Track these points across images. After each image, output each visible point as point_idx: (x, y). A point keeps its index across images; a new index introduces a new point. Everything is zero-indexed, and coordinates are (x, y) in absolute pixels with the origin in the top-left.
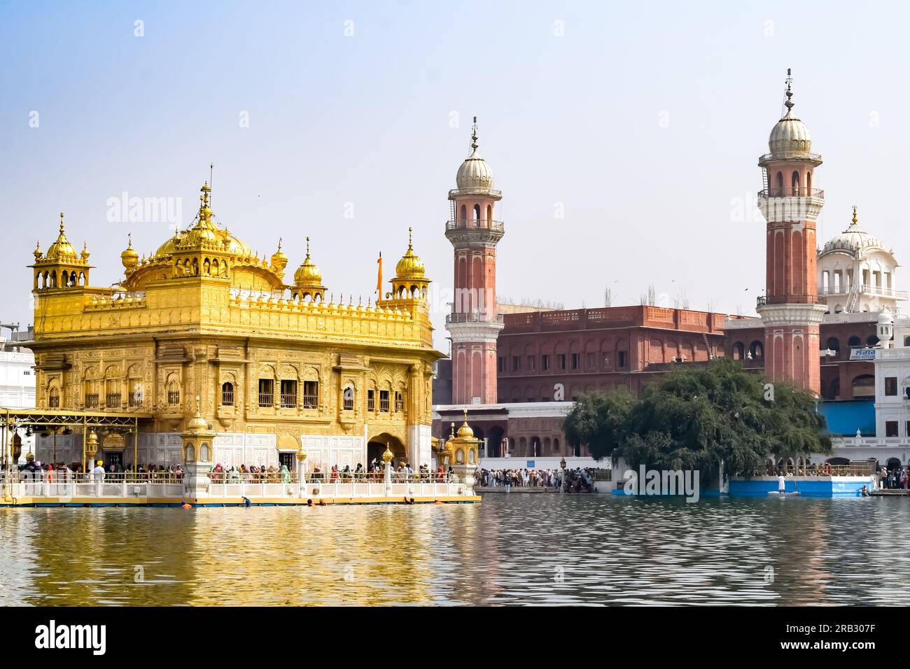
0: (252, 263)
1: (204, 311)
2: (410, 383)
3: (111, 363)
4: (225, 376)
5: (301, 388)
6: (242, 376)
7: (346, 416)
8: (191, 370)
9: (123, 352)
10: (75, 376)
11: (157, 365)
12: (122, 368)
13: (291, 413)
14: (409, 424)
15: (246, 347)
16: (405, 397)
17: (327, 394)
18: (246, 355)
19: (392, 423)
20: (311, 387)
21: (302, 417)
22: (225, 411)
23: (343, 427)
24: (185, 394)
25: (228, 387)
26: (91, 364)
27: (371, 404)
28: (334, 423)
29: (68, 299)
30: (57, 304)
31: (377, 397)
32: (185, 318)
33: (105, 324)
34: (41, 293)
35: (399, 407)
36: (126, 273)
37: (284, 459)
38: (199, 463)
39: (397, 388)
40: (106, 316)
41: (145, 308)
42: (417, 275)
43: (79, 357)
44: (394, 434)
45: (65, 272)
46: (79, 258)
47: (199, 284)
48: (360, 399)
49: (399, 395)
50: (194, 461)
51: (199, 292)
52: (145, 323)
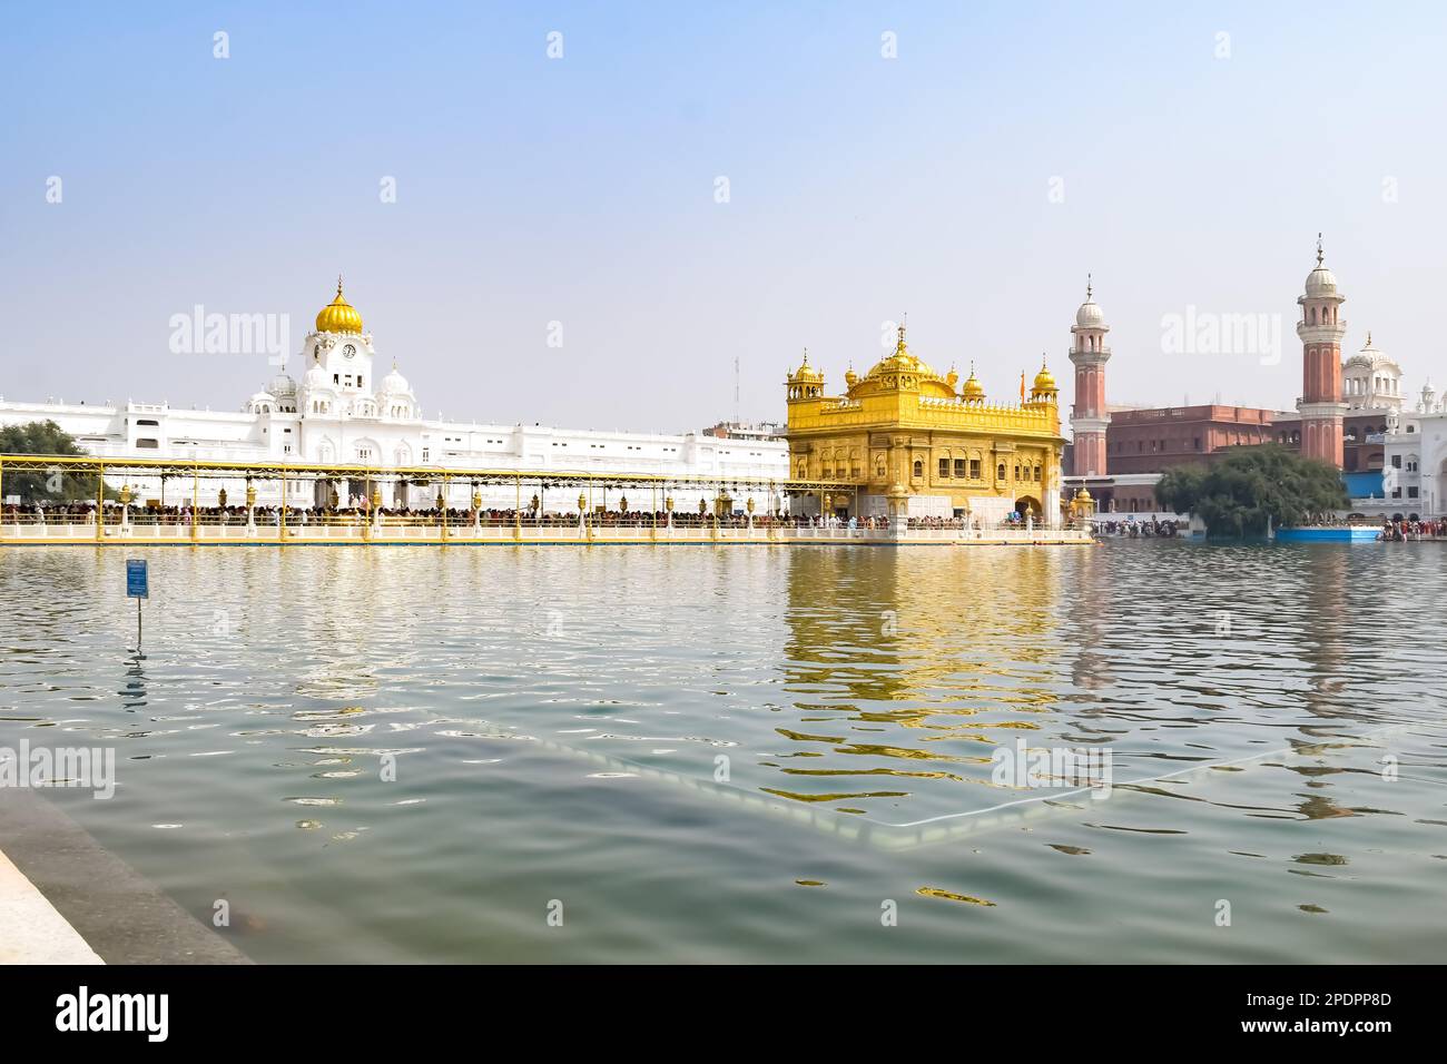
0: (934, 379)
1: (901, 413)
2: (1045, 460)
3: (839, 449)
4: (916, 457)
5: (968, 465)
6: (928, 456)
7: (1000, 483)
8: (893, 452)
9: (847, 441)
10: (816, 457)
11: (870, 450)
12: (847, 452)
13: (961, 482)
14: (1044, 489)
15: (930, 437)
16: (1041, 470)
17: (987, 469)
18: (931, 442)
19: (1032, 489)
20: (975, 464)
21: (969, 485)
22: (917, 481)
23: (998, 491)
24: (889, 469)
25: (918, 464)
26: (826, 449)
27: (1017, 476)
28: (991, 488)
29: (813, 405)
30: (802, 409)
31: (1021, 471)
32: (889, 417)
33: (835, 423)
34: (791, 402)
35: (1037, 478)
36: (849, 387)
37: (957, 513)
38: (899, 516)
39: (1035, 465)
40: (835, 416)
41: (862, 411)
42: (1049, 386)
43: (818, 445)
44: (1033, 496)
45: (808, 388)
46: (817, 377)
47: (898, 394)
48: (1010, 472)
49: (1037, 469)
50: (896, 514)
51: (897, 401)
52: (861, 421)
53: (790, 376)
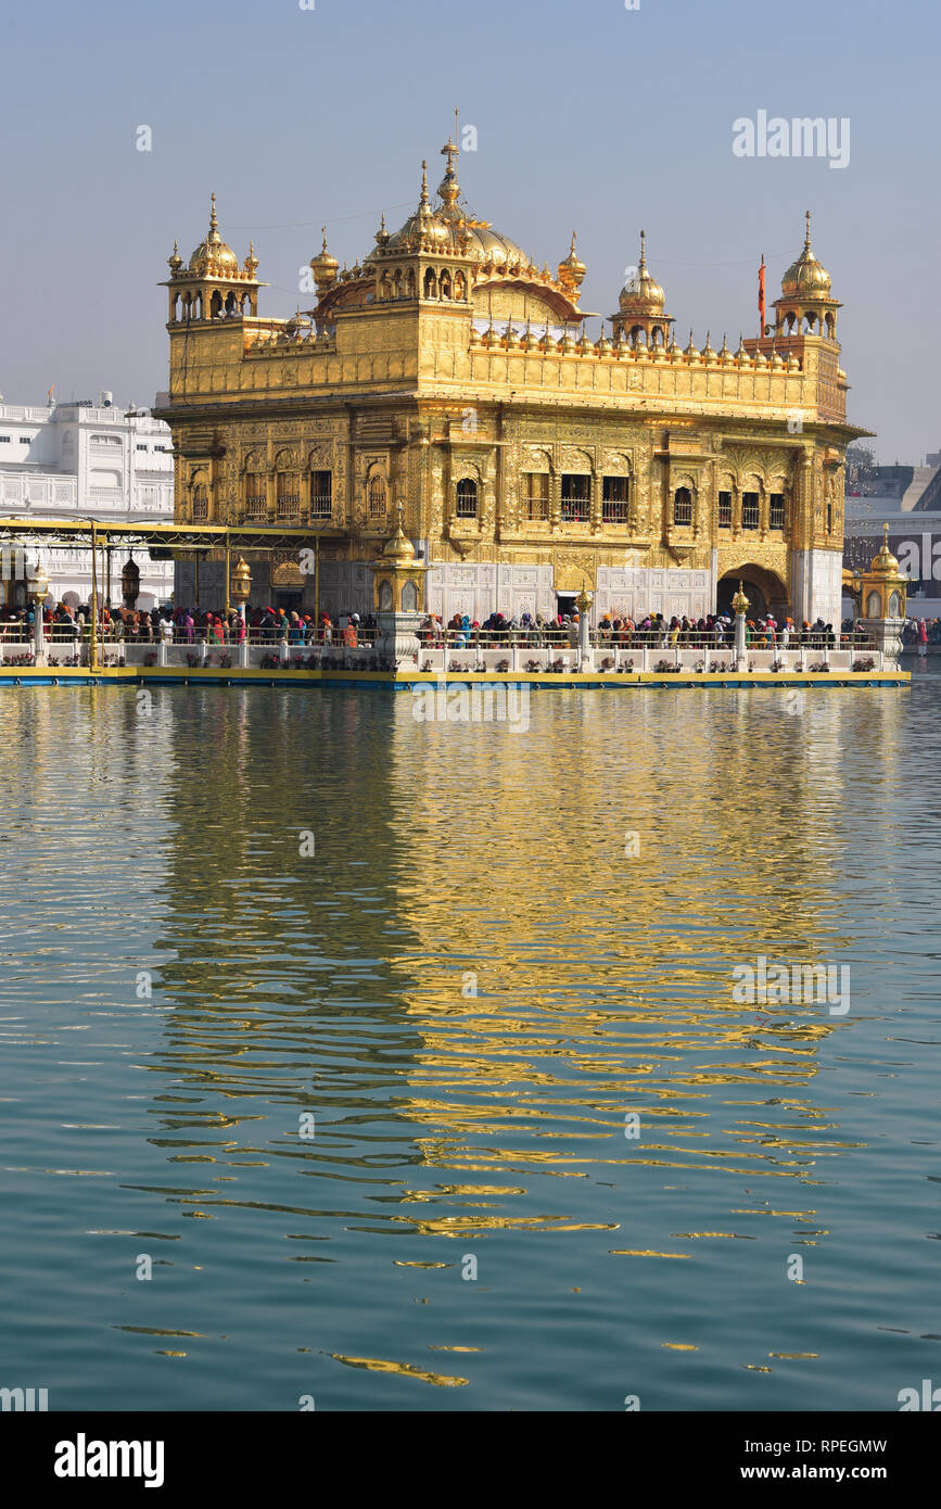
0: (523, 277)
1: (425, 357)
2: (796, 480)
3: (284, 446)
4: (462, 471)
5: (598, 489)
6: (491, 471)
7: (680, 536)
8: (405, 458)
9: (302, 427)
10: (230, 465)
11: (352, 449)
12: (300, 454)
13: (579, 530)
14: (794, 553)
15: (499, 420)
16: (788, 502)
17: (647, 501)
18: (500, 434)
19: (766, 549)
20: (617, 488)
21: (598, 537)
22: (463, 528)
23: (675, 555)
24: (395, 498)
25: (467, 486)
26: (257, 445)
27: (725, 514)
28: (656, 548)
29: (222, 338)
30: (204, 348)
31: (737, 505)
32: (395, 370)
33: (276, 381)
34: (180, 329)
35: (777, 521)
36: (319, 296)
37: (565, 605)
38: (399, 614)
39: (775, 487)
40: (276, 367)
41: (334, 354)
42: (821, 294)
43: (235, 435)
44: (767, 566)
45: (216, 295)
46: (241, 269)
47: (416, 314)
48: (704, 511)
49: (776, 500)
50: (393, 609)
51: (415, 327)
52: (334, 379)
53: (175, 265)
